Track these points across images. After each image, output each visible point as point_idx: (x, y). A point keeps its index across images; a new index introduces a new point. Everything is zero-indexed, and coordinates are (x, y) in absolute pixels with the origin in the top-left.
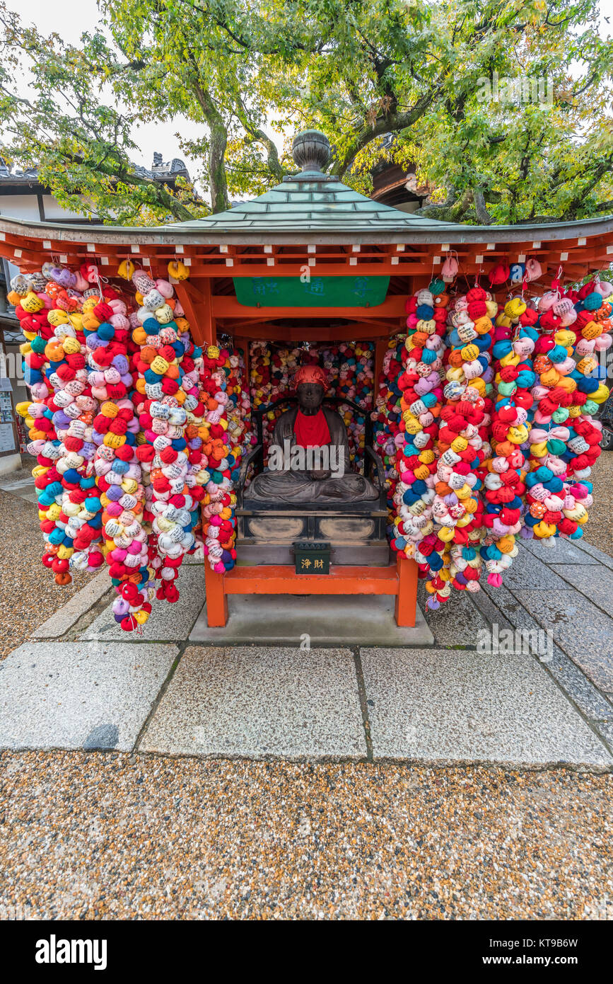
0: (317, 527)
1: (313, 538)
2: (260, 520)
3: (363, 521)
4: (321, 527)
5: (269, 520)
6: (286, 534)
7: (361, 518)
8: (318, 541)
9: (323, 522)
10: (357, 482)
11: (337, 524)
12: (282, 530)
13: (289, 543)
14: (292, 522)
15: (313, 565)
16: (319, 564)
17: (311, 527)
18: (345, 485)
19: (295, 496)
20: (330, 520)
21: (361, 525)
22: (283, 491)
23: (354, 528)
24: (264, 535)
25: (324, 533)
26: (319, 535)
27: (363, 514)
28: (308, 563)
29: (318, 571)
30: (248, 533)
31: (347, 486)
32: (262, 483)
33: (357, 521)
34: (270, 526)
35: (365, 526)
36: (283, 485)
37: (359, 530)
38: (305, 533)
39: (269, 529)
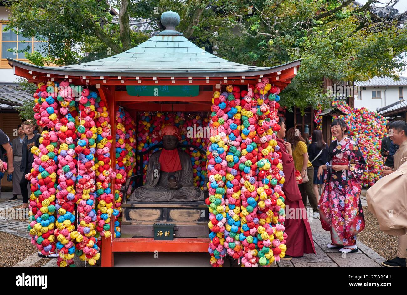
0: (168, 215)
1: (166, 221)
2: (135, 210)
3: (194, 211)
4: (170, 215)
5: (141, 210)
6: (150, 219)
7: (193, 209)
8: (169, 223)
9: (172, 211)
10: (195, 191)
11: (180, 212)
12: (148, 216)
13: (151, 224)
14: (154, 211)
15: (164, 234)
16: (167, 234)
17: (165, 215)
18: (189, 193)
19: (159, 198)
20: (176, 210)
21: (194, 213)
22: (152, 195)
23: (189, 214)
24: (138, 219)
25: (173, 218)
26: (169, 219)
27: (194, 206)
28: (161, 233)
29: (167, 238)
30: (128, 218)
31: (190, 193)
32: (140, 191)
33: (191, 211)
34: (141, 214)
35: (196, 214)
36: (152, 192)
37: (192, 216)
38: (161, 218)
39: (140, 216)
